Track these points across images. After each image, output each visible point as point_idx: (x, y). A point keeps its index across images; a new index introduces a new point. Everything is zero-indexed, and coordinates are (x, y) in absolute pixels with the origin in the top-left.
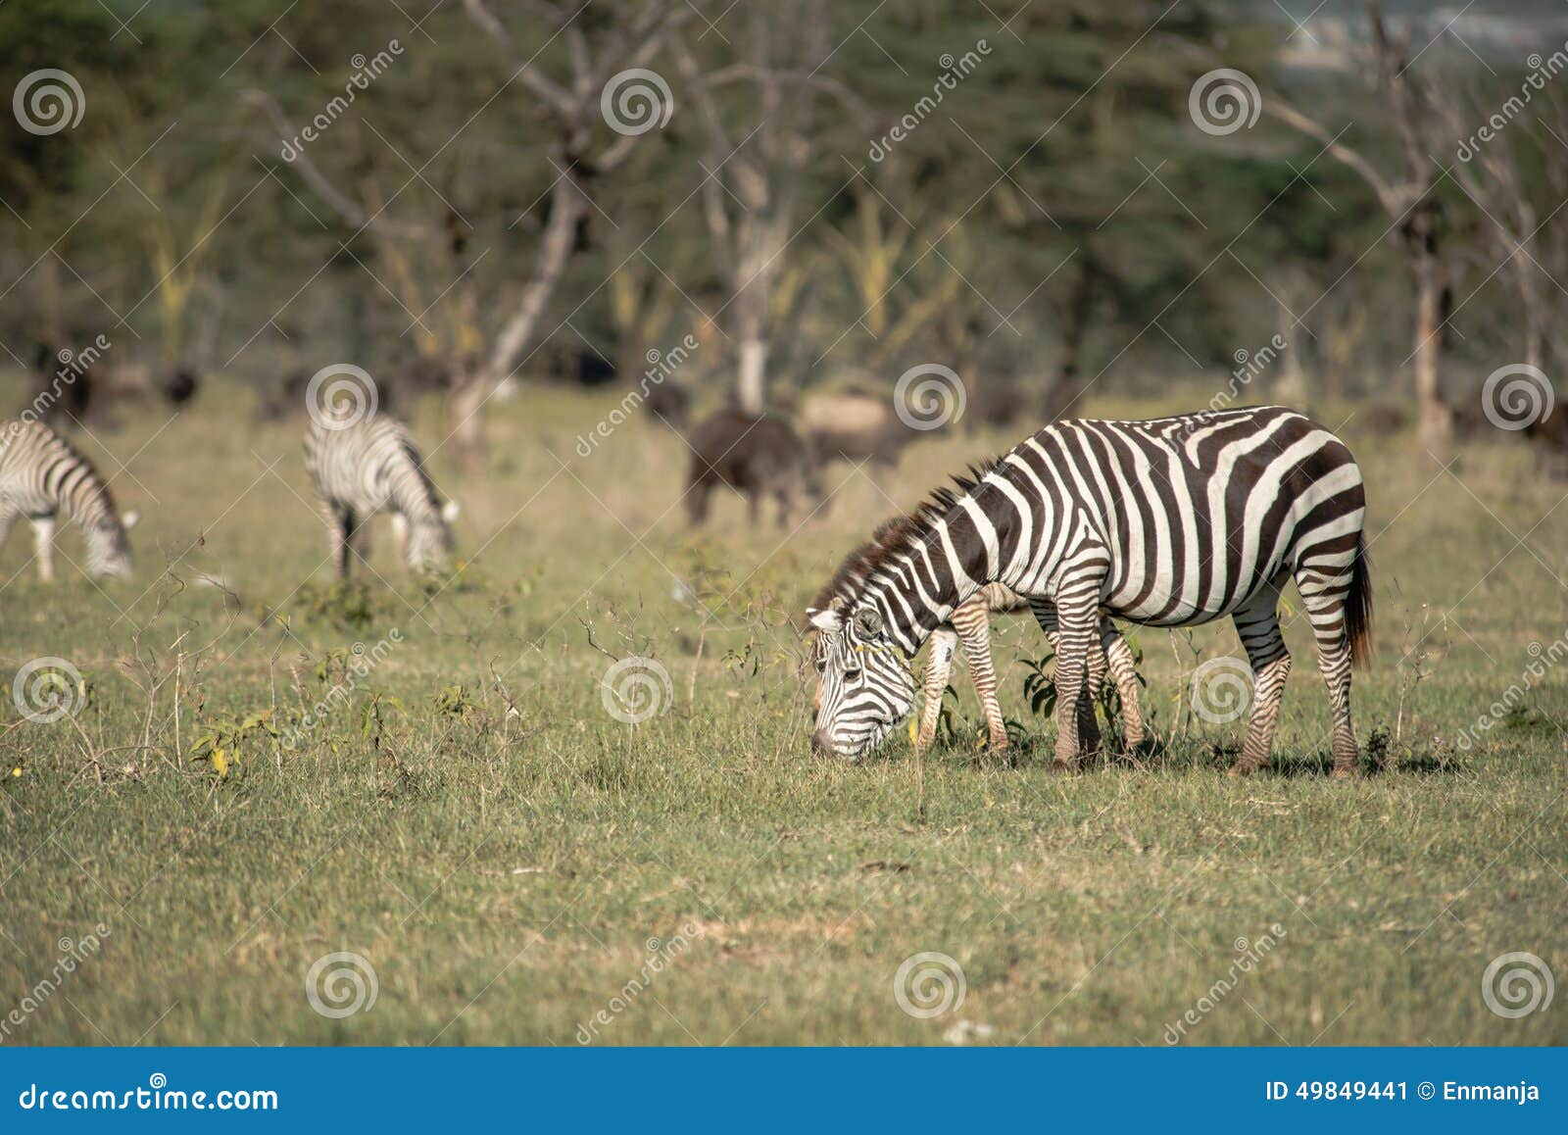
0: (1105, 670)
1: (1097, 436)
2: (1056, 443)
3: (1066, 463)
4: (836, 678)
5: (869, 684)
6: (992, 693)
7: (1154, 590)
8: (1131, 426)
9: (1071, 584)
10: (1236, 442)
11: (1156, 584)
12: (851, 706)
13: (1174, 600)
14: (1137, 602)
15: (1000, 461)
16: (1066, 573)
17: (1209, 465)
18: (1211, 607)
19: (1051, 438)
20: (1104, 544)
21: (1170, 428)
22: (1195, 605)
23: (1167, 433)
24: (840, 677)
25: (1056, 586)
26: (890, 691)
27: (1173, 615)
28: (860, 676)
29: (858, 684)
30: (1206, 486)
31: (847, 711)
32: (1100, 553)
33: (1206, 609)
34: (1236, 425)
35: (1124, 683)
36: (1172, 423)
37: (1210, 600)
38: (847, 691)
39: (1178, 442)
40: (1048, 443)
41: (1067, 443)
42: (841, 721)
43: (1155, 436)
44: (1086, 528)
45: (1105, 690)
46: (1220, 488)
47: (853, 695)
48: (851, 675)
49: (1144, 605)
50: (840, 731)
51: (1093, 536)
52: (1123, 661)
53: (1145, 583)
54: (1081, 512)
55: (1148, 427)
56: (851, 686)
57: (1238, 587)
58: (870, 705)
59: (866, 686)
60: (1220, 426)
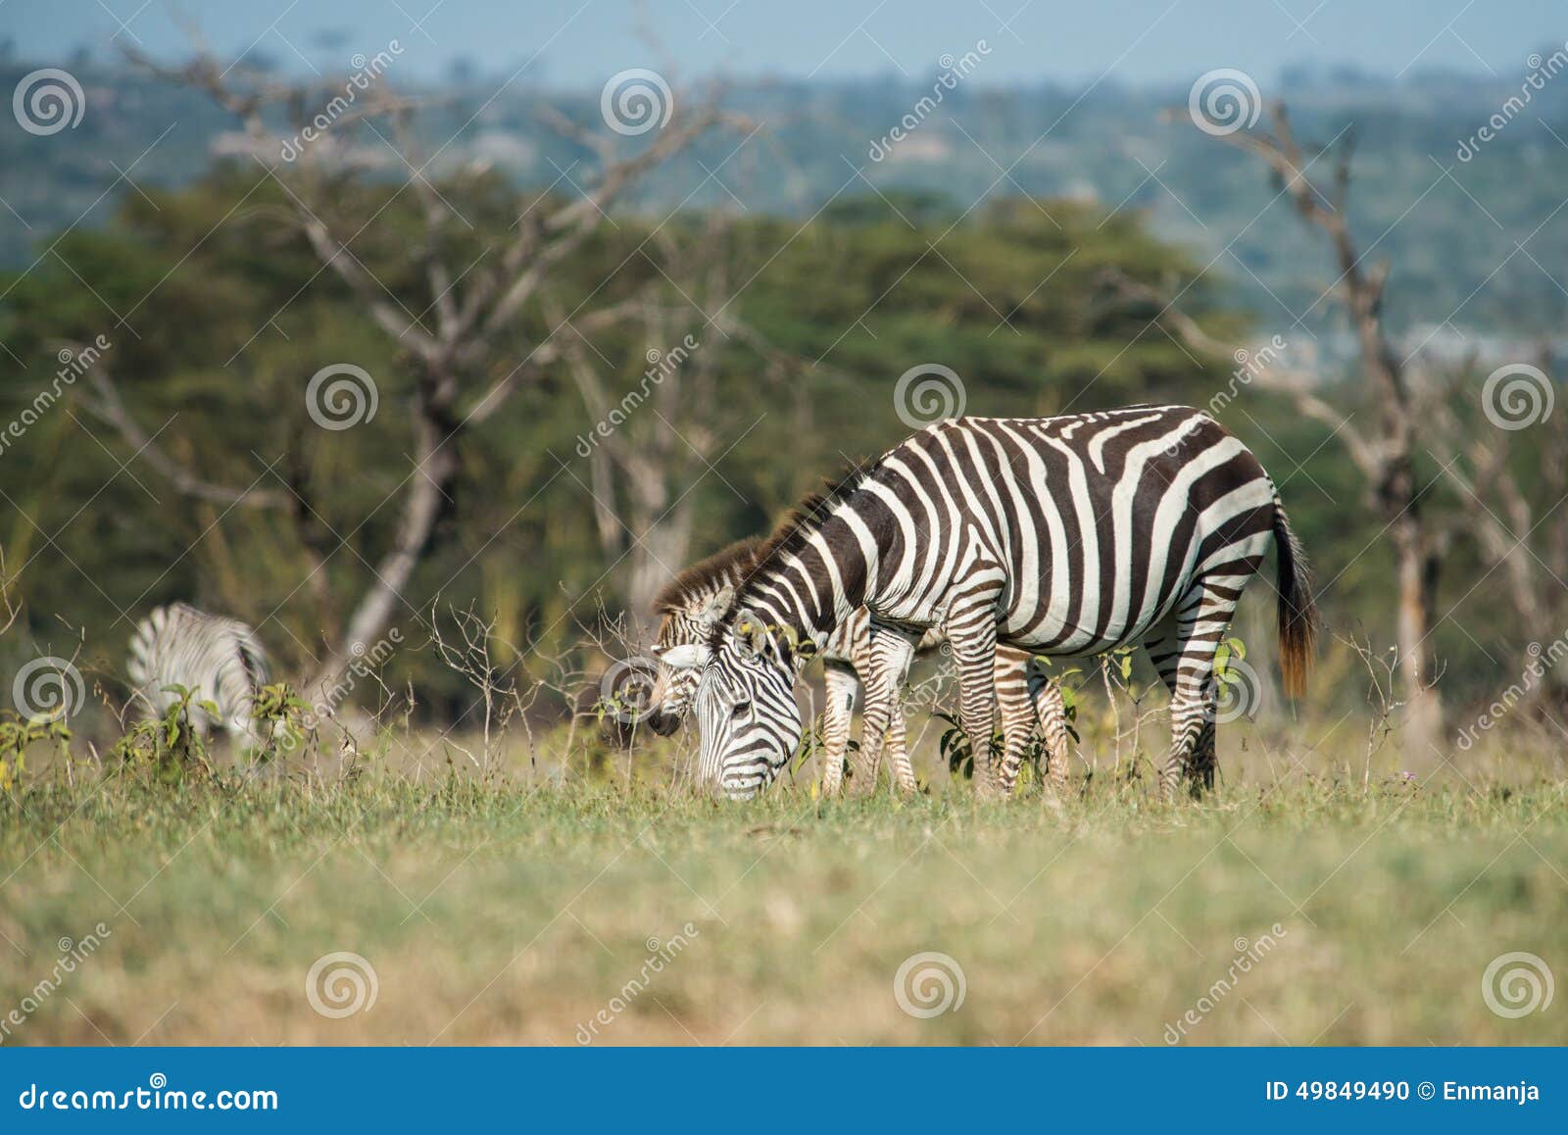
0: (1034, 721)
1: (986, 438)
2: (940, 447)
3: (952, 472)
4: (721, 715)
5: (759, 719)
6: (902, 747)
7: (1047, 616)
8: (1026, 424)
9: (962, 612)
10: (1145, 444)
11: (1050, 609)
12: (741, 746)
13: (1070, 626)
14: (1028, 629)
15: (879, 465)
16: (956, 599)
17: (1115, 470)
18: (1111, 635)
19: (934, 440)
20: (1000, 564)
21: (1071, 427)
22: (1093, 632)
23: (1067, 432)
24: (727, 714)
25: (944, 614)
26: (780, 725)
27: (1067, 643)
28: (750, 710)
29: (748, 720)
30: (1110, 494)
31: (737, 752)
32: (996, 574)
33: (1105, 637)
34: (1144, 425)
35: (1053, 734)
36: (1072, 421)
37: (1110, 627)
38: (734, 730)
39: (1079, 444)
40: (931, 445)
41: (952, 445)
42: (730, 765)
43: (1053, 437)
44: (978, 548)
45: (1033, 745)
46: (1127, 497)
47: (741, 733)
48: (740, 710)
49: (1035, 632)
50: (731, 776)
51: (986, 555)
52: (1052, 707)
53: (1038, 607)
54: (972, 529)
55: (1045, 426)
56: (739, 723)
57: (1141, 613)
58: (762, 744)
59: (756, 721)
60: (1127, 425)
